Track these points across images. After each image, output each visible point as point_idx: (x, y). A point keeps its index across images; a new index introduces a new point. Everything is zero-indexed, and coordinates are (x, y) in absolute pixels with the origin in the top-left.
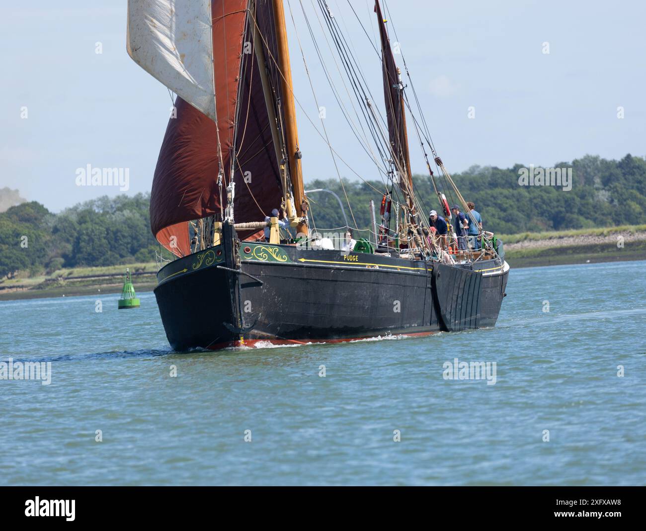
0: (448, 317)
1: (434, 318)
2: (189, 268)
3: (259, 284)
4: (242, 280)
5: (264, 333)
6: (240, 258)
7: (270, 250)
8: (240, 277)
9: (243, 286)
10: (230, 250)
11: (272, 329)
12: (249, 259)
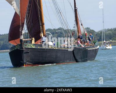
0: (78, 59)
1: (74, 59)
2: (14, 49)
3: (29, 53)
4: (24, 52)
5: (30, 63)
6: (24, 47)
7: (31, 45)
8: (24, 51)
9: (25, 53)
10: (22, 45)
11: (32, 62)
12: (26, 47)
